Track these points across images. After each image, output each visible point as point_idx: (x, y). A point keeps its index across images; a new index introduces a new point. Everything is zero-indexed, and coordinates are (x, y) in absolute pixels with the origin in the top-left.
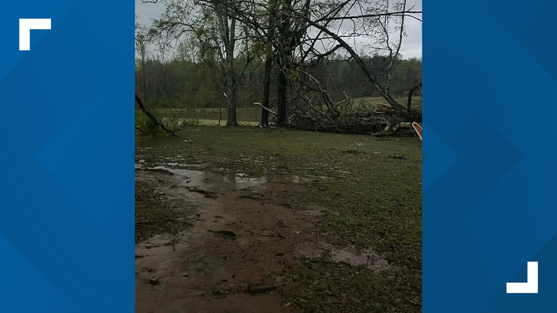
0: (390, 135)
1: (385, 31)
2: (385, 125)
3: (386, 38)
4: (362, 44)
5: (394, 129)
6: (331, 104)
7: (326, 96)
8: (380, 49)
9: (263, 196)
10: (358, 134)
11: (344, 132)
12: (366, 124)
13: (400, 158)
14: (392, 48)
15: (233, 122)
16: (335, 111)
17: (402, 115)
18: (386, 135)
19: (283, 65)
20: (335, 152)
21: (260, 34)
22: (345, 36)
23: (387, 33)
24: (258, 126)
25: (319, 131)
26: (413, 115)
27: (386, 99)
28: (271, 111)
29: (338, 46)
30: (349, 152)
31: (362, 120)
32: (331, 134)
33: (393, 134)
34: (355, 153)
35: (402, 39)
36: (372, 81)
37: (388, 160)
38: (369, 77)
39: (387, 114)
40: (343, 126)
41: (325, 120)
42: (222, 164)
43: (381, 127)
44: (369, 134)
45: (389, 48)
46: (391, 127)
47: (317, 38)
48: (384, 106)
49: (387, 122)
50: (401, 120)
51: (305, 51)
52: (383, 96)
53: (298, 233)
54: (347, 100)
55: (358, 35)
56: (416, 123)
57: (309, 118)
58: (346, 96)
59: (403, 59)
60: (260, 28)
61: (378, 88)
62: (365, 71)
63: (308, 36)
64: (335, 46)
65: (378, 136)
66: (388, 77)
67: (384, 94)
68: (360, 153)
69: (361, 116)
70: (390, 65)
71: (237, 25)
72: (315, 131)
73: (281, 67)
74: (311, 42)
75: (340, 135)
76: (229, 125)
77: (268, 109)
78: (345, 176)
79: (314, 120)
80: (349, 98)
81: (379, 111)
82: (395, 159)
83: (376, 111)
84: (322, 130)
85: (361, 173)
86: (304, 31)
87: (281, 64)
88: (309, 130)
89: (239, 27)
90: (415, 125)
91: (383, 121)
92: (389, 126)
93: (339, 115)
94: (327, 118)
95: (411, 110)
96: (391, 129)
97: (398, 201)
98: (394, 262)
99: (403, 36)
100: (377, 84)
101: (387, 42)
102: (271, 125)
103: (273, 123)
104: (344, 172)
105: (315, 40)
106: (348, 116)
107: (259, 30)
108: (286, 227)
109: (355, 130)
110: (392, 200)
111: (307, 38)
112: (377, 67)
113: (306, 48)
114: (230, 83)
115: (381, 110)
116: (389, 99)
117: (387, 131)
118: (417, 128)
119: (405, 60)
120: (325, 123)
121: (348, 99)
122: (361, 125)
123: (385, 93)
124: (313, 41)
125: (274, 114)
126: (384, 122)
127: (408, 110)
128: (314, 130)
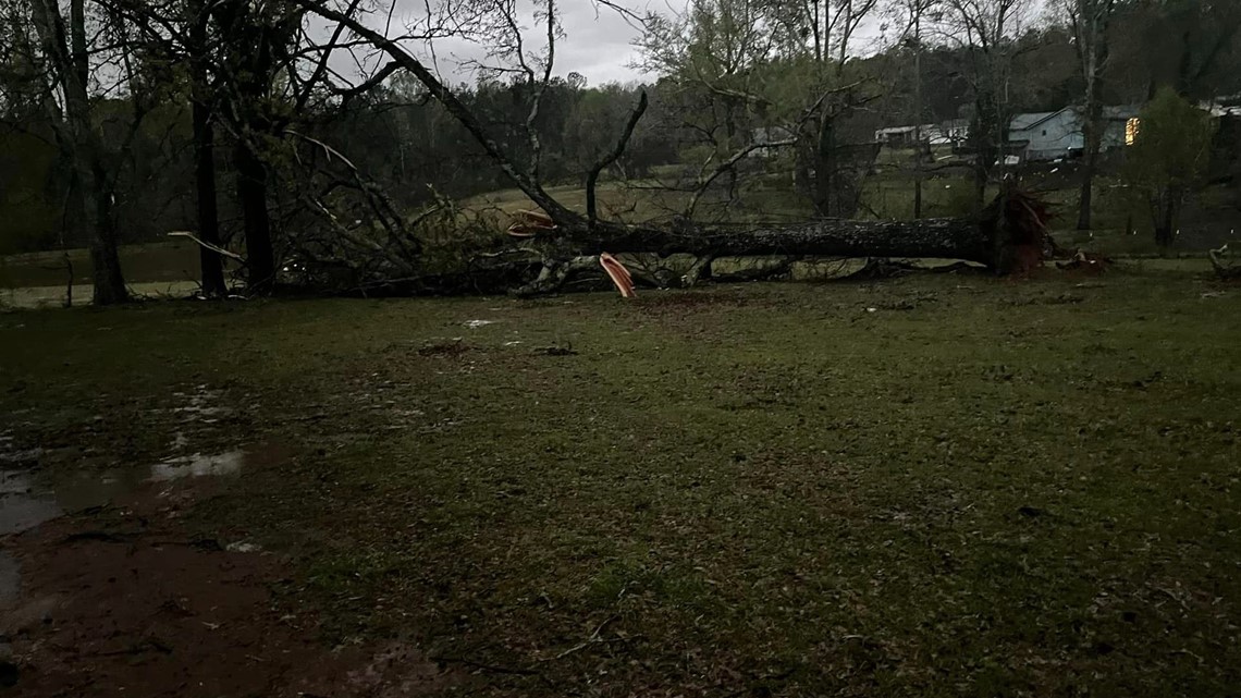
0: (552, 291)
1: (512, 25)
2: (538, 267)
3: (516, 43)
4: (455, 60)
5: (560, 275)
6: (398, 220)
7: (381, 198)
8: (503, 70)
9: (145, 523)
10: (475, 293)
11: (437, 292)
12: (493, 267)
13: (563, 352)
14: (533, 67)
15: (112, 292)
16: (410, 237)
17: (578, 237)
18: (542, 292)
19: (241, 123)
20: (402, 354)
21: (157, 36)
22: (413, 37)
23: (516, 29)
24: (194, 298)
25: (371, 294)
26: (603, 235)
27: (534, 198)
28: (224, 252)
29: (390, 67)
30: (438, 349)
31: (478, 258)
32: (402, 302)
33: (560, 288)
34: (452, 350)
35: (555, 43)
36: (492, 154)
37: (533, 362)
38: (484, 144)
39: (541, 236)
40: (436, 276)
41: (385, 263)
42: (41, 435)
43: (529, 272)
44: (505, 293)
45: (525, 67)
46: (553, 269)
47: (332, 45)
48: (532, 218)
49: (543, 259)
50: (576, 250)
51: (306, 80)
52: (526, 191)
53: (214, 626)
54: (440, 207)
55: (451, 34)
56: (608, 257)
57: (340, 263)
58: (437, 195)
59: (589, 87)
60: (158, 19)
61: (512, 172)
62: (471, 129)
63: (307, 39)
64: (383, 65)
65: (524, 296)
66: (531, 143)
67: (527, 187)
68: (467, 349)
69: (478, 248)
70: (534, 113)
71: (88, 10)
72: (362, 297)
73: (238, 127)
74: (319, 54)
75: (428, 304)
76: (101, 299)
77: (215, 248)
78: (407, 423)
79: (356, 265)
80: (445, 200)
81: (519, 232)
82: (553, 358)
83: (514, 230)
84: (380, 293)
85: (452, 409)
86: (293, 23)
87: (237, 119)
88: (344, 294)
89: (96, 16)
90: (607, 261)
91: (533, 255)
92: (549, 268)
93: (419, 250)
94: (389, 259)
95: (597, 222)
96: (552, 278)
97: (513, 481)
98: (453, 665)
99: (555, 37)
100: (506, 163)
101: (519, 51)
102: (233, 291)
103: (239, 284)
104: (408, 413)
105: (328, 48)
106: (444, 248)
107: (151, 22)
108: (185, 613)
109: (466, 285)
110: (498, 483)
111: (304, 45)
112: (502, 120)
113: (305, 69)
114: (88, 178)
115: (525, 229)
116: (542, 200)
117: (543, 281)
118: (610, 268)
119: (594, 90)
120: (386, 271)
121: (442, 203)
122: (480, 270)
123: (529, 183)
124: (323, 52)
125: (236, 259)
126: (536, 259)
127: (591, 224)
128: (358, 295)
